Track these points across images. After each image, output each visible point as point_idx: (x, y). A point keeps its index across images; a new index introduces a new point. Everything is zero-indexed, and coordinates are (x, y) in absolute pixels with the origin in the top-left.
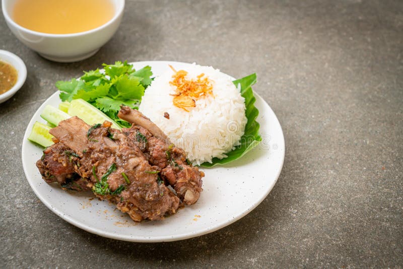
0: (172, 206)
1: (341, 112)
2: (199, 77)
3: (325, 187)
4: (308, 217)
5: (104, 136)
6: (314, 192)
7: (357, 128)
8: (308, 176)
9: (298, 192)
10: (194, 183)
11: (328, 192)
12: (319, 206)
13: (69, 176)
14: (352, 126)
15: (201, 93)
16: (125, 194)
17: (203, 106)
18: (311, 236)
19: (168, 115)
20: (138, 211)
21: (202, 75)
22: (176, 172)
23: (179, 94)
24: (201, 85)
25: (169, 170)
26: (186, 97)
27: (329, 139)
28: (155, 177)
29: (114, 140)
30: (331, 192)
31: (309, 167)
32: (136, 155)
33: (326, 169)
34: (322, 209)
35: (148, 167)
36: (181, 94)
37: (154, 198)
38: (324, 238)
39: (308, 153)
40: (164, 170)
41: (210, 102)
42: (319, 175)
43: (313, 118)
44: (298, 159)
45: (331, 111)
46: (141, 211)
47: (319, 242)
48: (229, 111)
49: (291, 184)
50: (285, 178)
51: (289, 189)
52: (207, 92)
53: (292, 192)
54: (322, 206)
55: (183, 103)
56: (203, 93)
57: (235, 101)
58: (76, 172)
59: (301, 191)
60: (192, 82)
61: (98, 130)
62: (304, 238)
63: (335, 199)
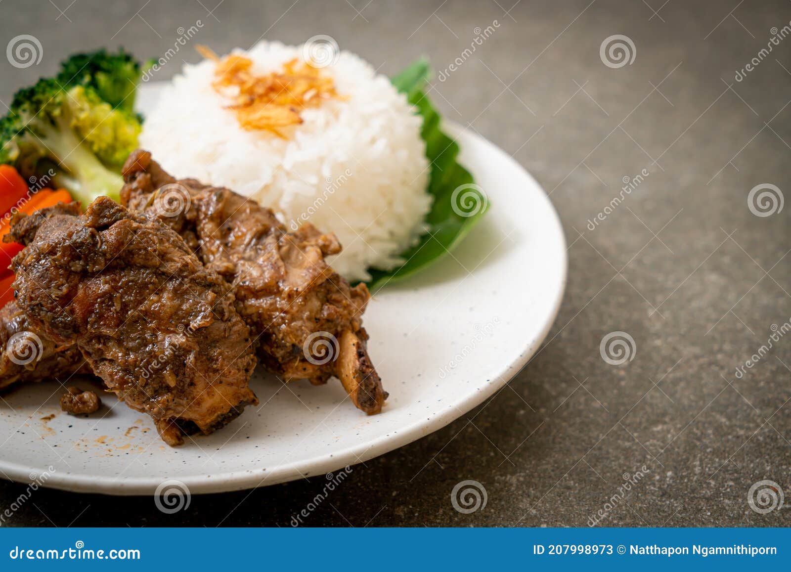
4: (662, 377)
12: (688, 351)
17: (320, 123)
18: (672, 419)
24: (299, 78)
26: (269, 106)
34: (697, 357)
36: (252, 102)
38: (710, 423)
41: (337, 115)
47: (699, 433)
48: (392, 129)
52: (323, 90)
54: (697, 350)
62: (656, 423)
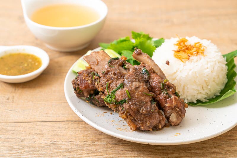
0: (159, 123)
2: (196, 44)
5: (120, 65)
10: (178, 109)
13: (92, 92)
16: (125, 106)
19: (169, 62)
20: (133, 120)
21: (198, 43)
22: (166, 98)
23: (179, 50)
25: (161, 97)
28: (150, 98)
29: (125, 69)
32: (139, 81)
35: (145, 90)
37: (146, 112)
40: (157, 96)
46: (135, 120)
55: (181, 56)
56: (196, 52)
57: (219, 62)
58: (96, 86)
61: (117, 61)
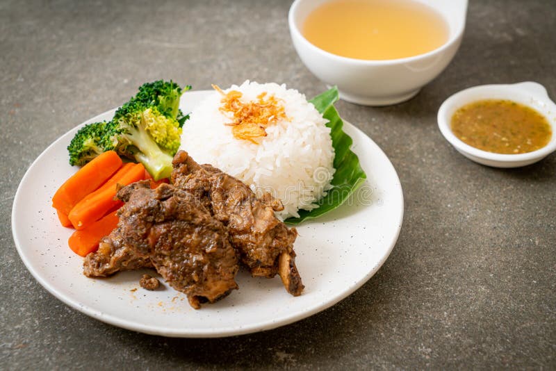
1: (493, 199)
3: (475, 312)
6: (457, 319)
7: (519, 222)
8: (446, 295)
9: (432, 320)
11: (479, 319)
14: (510, 218)
15: (269, 116)
17: (276, 134)
24: (266, 107)
26: (250, 125)
27: (476, 238)
30: (484, 320)
31: (447, 282)
33: (473, 284)
36: (241, 122)
39: (444, 260)
42: (463, 294)
43: (450, 209)
44: (428, 271)
45: (476, 198)
48: (314, 137)
49: (419, 309)
50: (410, 299)
51: (417, 316)
52: (279, 114)
53: (422, 320)
59: (436, 319)
60: (253, 105)
63: (491, 330)
